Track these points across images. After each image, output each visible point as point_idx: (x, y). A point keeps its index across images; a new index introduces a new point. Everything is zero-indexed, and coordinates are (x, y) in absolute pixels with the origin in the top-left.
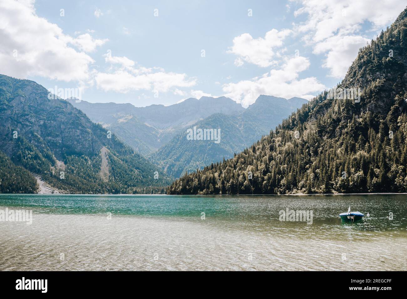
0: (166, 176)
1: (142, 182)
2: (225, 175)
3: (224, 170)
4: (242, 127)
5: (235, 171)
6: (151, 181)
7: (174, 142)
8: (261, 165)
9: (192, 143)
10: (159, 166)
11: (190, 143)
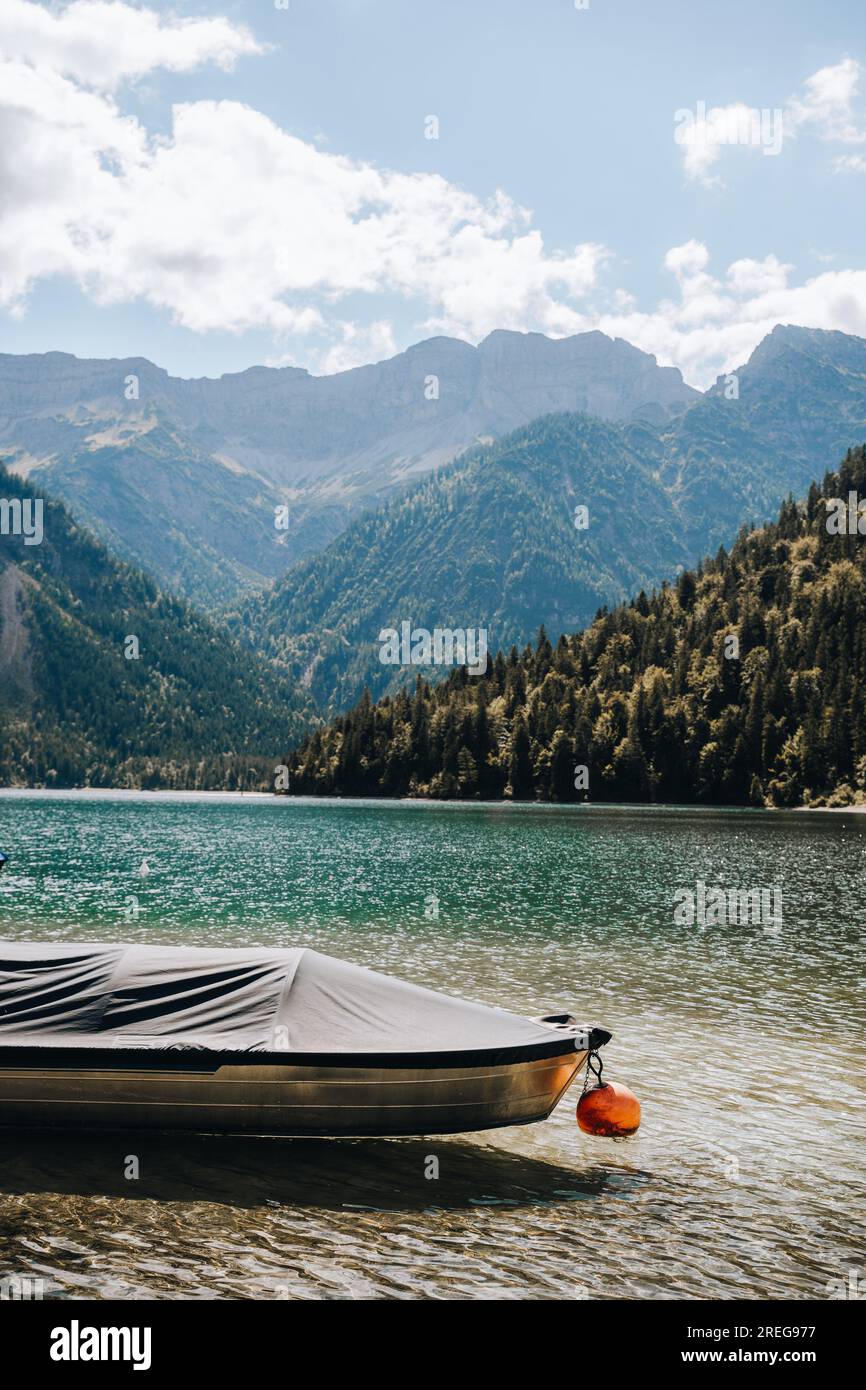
0: (305, 710)
1: (189, 733)
2: (535, 708)
3: (534, 688)
4: (679, 480)
5: (584, 693)
6: (230, 733)
7: (348, 548)
8: (700, 669)
9: (435, 556)
10: (275, 662)
11: (428, 552)
